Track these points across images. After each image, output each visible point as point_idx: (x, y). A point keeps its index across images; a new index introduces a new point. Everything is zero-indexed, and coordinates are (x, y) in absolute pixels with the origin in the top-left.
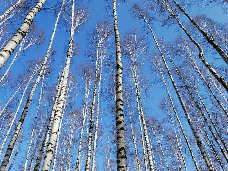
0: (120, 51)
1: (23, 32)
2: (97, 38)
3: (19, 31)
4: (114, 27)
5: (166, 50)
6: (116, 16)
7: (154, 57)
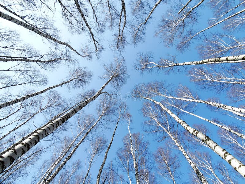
0: (226, 57)
1: (205, 138)
2: (204, 81)
3: (205, 141)
4: (200, 64)
5: (221, 16)
6: (190, 63)
7: (228, 27)
